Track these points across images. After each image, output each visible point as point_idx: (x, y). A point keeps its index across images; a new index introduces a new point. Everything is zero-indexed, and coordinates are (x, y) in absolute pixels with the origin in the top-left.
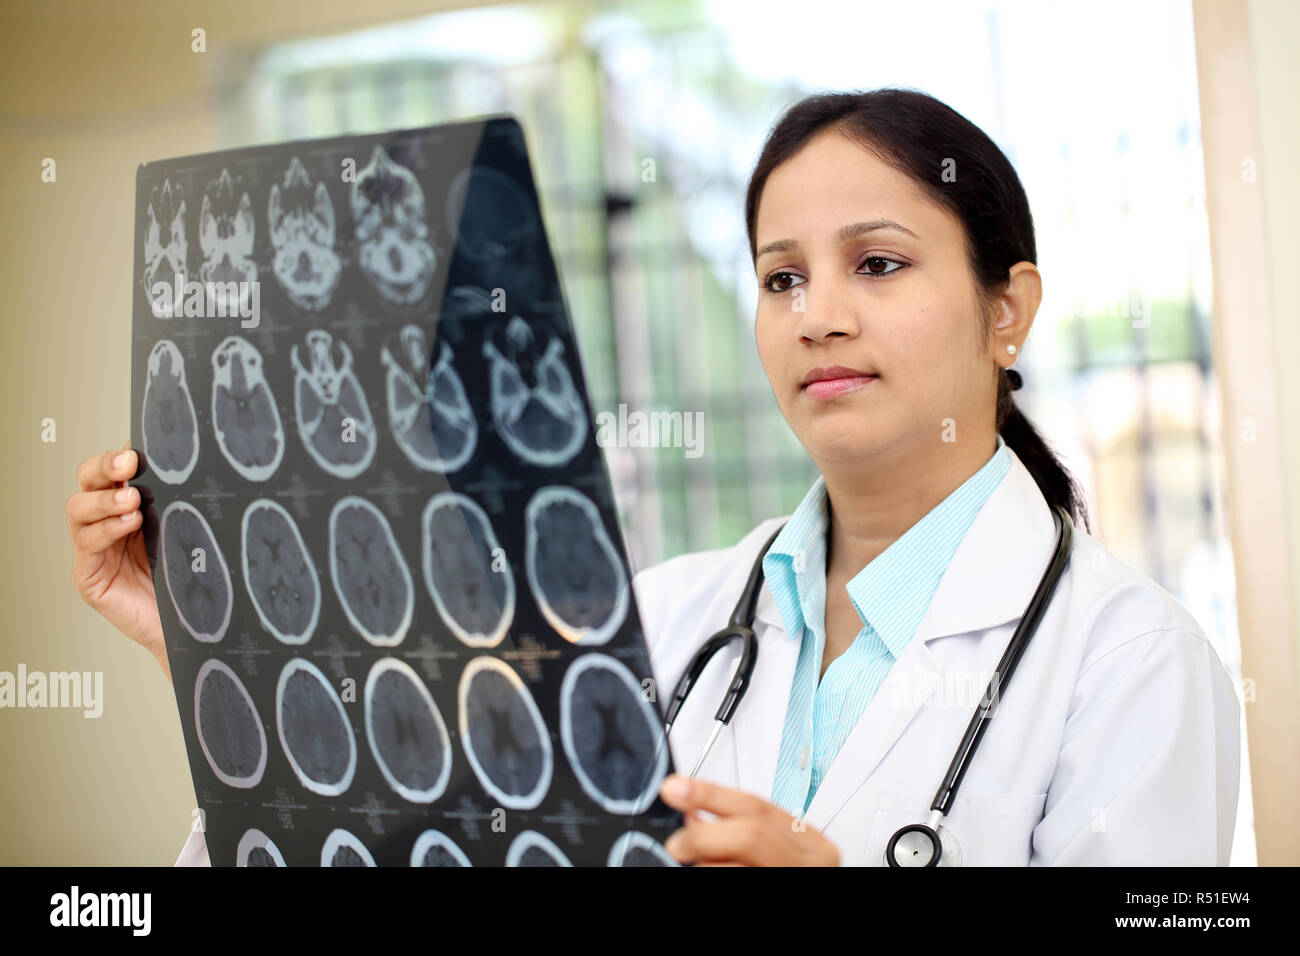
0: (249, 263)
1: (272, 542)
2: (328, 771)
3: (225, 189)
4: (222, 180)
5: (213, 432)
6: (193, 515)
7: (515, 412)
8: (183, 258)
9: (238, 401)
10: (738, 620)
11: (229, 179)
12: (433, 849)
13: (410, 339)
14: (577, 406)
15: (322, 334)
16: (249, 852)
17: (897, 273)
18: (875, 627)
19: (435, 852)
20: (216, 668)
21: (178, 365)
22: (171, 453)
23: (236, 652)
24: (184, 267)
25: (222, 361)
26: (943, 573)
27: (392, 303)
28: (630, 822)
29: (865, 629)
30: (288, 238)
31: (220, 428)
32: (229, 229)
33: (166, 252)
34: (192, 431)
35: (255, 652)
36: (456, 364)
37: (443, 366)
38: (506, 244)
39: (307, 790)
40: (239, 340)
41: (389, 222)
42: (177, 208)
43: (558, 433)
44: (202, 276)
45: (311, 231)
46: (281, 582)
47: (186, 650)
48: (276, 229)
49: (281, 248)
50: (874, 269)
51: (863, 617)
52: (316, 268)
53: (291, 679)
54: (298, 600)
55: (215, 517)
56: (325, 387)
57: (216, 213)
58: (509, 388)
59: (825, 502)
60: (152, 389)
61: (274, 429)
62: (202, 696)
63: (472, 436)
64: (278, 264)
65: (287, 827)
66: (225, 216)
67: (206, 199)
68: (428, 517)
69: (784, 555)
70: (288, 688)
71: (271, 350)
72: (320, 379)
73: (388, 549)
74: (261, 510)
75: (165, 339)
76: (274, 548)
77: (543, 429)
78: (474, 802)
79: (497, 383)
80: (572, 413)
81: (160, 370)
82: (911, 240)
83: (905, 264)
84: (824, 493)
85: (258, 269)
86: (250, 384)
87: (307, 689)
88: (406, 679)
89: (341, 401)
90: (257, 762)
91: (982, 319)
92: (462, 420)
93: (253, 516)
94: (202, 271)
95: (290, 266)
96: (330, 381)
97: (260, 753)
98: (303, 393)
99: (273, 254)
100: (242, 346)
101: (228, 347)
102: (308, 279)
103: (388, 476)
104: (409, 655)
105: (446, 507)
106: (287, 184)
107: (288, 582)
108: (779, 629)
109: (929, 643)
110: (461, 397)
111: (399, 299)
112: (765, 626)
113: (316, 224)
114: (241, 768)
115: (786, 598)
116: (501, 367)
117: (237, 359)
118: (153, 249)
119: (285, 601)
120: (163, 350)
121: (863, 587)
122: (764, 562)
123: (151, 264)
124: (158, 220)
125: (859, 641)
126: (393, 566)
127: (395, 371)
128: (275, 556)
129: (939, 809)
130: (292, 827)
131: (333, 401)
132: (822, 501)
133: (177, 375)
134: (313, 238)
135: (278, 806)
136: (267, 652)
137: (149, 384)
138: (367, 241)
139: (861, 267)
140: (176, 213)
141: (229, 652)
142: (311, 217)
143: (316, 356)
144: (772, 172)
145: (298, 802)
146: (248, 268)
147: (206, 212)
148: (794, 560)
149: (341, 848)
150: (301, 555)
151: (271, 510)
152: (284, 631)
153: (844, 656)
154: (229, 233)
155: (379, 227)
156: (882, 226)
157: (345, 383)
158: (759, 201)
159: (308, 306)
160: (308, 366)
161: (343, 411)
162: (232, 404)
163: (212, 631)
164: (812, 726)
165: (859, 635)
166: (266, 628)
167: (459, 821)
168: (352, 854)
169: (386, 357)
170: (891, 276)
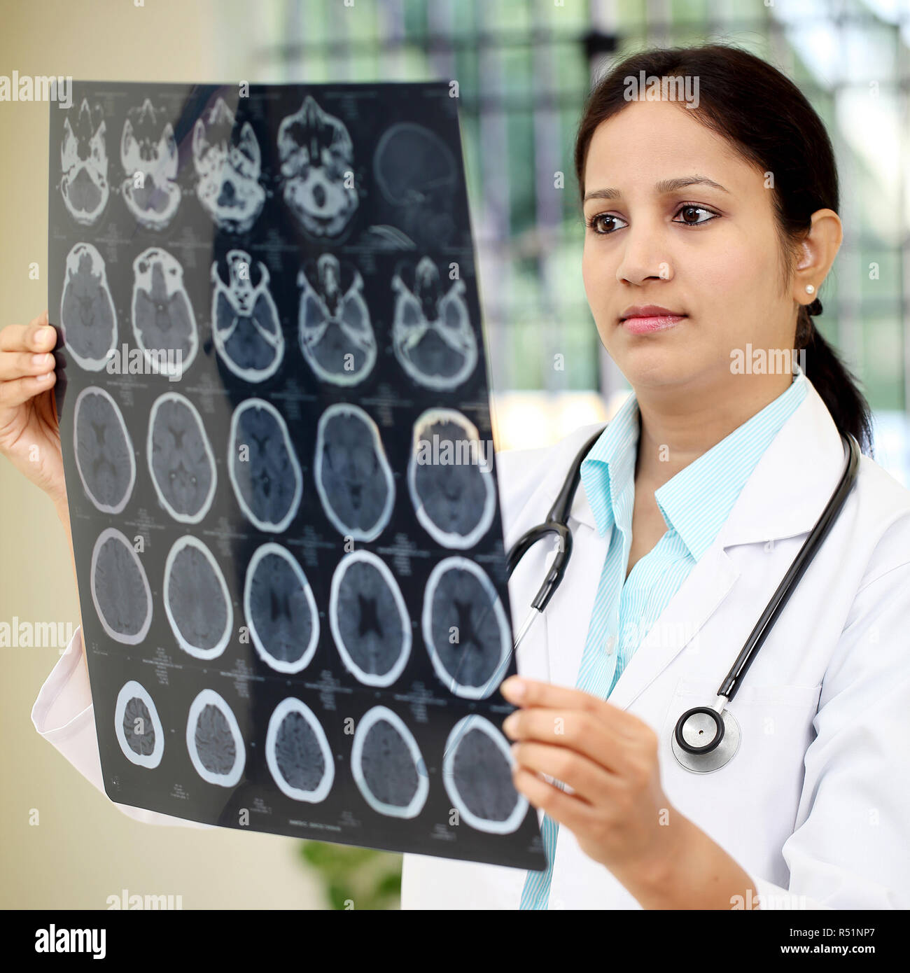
0: (171, 185)
1: (177, 431)
2: (205, 637)
3: (147, 116)
4: (144, 108)
5: (132, 328)
6: (106, 401)
7: (413, 339)
8: (104, 172)
9: (157, 305)
10: (554, 518)
11: (151, 108)
12: (290, 714)
13: (326, 266)
14: (471, 340)
15: (242, 254)
16: (128, 701)
17: (709, 223)
18: (679, 532)
19: (292, 718)
20: (115, 537)
21: (99, 266)
22: (90, 344)
23: (133, 524)
24: (105, 180)
25: (143, 268)
26: (743, 487)
27: (313, 234)
28: (473, 706)
29: (669, 532)
30: (213, 168)
31: (138, 326)
32: (152, 152)
33: (86, 164)
34: (112, 327)
35: (150, 526)
36: (365, 292)
37: (354, 293)
38: (425, 193)
39: (183, 652)
40: (161, 251)
41: (316, 162)
42: (97, 126)
43: (451, 360)
44: (124, 191)
45: (236, 163)
46: (181, 467)
47: (88, 517)
48: (201, 159)
49: (206, 175)
50: (687, 219)
51: (669, 521)
52: (239, 196)
53: (180, 553)
54: (196, 484)
55: (127, 404)
56: (241, 301)
57: (138, 136)
58: (410, 318)
59: (637, 416)
60: (71, 285)
61: (190, 332)
62: (99, 559)
63: (371, 356)
64: (202, 189)
65: (162, 682)
66: (148, 141)
67: (128, 123)
68: (323, 423)
69: (600, 462)
70: (177, 560)
71: (192, 263)
72: (237, 293)
73: (283, 447)
74: (170, 402)
75: (85, 242)
76: (178, 437)
77: (437, 357)
78: (334, 676)
79: (400, 313)
80: (466, 346)
81: (80, 268)
82: (722, 194)
83: (717, 214)
84: (636, 408)
85: (182, 191)
86: (170, 291)
87: (194, 563)
88: (286, 563)
89: (256, 314)
90: (142, 622)
91: (784, 263)
92: (363, 342)
93: (161, 407)
94: (124, 187)
95: (215, 191)
96: (246, 295)
97: (145, 615)
98: (220, 304)
99: (197, 180)
100: (164, 256)
101: (150, 255)
102: (231, 206)
103: (291, 383)
104: (291, 541)
105: (342, 415)
106: (212, 120)
107: (187, 467)
108: (590, 527)
109: (727, 549)
110: (366, 322)
111: (319, 231)
112: (578, 524)
113: (241, 158)
114: (127, 626)
115: (600, 498)
116: (406, 298)
117: (158, 268)
118: (70, 159)
119: (183, 484)
120: (82, 251)
121: (669, 495)
122: (582, 466)
123: (68, 173)
124: (75, 135)
125: (664, 542)
126: (286, 463)
127: (309, 292)
128: (179, 443)
129: (725, 695)
130: (167, 683)
131: (248, 313)
132: (635, 415)
133: (97, 275)
134: (238, 170)
135: (157, 663)
136: (162, 527)
137: (67, 280)
138: (292, 177)
139: (677, 215)
140: (95, 132)
141: (127, 523)
142: (236, 151)
143: (235, 273)
144: (598, 127)
145: (174, 662)
146: (171, 190)
147: (127, 135)
148: (610, 466)
149: (208, 706)
150: (203, 445)
151: (179, 403)
152: (179, 510)
153: (649, 555)
154: (153, 157)
155: (305, 166)
156: (697, 182)
157: (260, 299)
158: (588, 151)
159: (230, 229)
160: (227, 281)
161: (256, 322)
162: (151, 307)
163: (114, 503)
164: (618, 617)
165: (664, 537)
166: (164, 506)
167: (318, 692)
168: (217, 713)
169: (302, 279)
170: (703, 225)
